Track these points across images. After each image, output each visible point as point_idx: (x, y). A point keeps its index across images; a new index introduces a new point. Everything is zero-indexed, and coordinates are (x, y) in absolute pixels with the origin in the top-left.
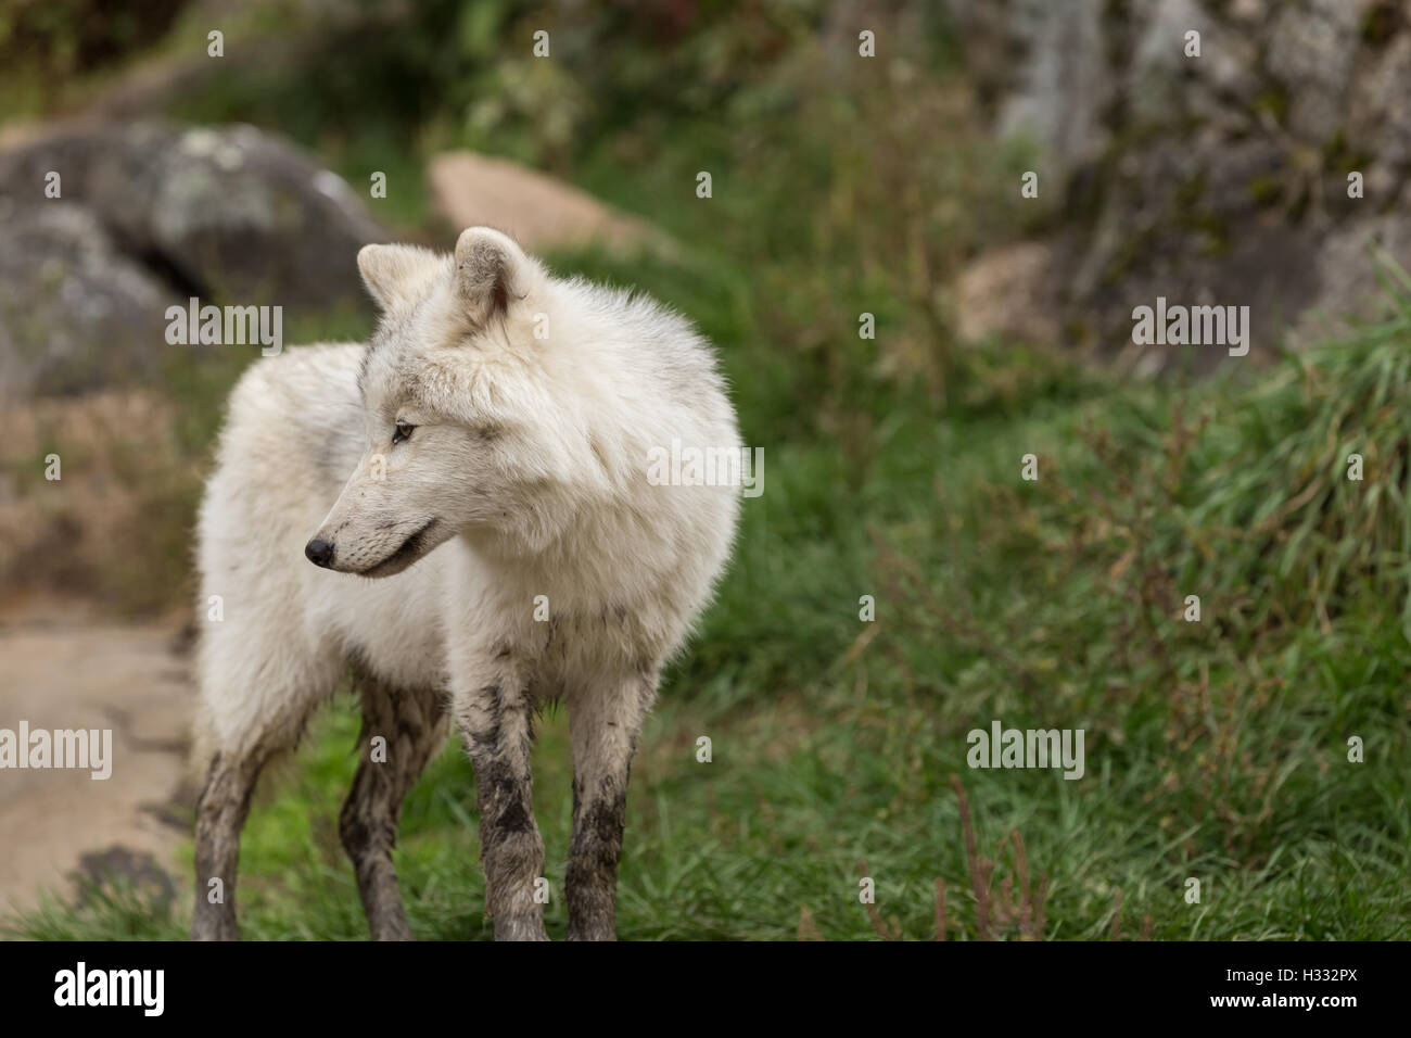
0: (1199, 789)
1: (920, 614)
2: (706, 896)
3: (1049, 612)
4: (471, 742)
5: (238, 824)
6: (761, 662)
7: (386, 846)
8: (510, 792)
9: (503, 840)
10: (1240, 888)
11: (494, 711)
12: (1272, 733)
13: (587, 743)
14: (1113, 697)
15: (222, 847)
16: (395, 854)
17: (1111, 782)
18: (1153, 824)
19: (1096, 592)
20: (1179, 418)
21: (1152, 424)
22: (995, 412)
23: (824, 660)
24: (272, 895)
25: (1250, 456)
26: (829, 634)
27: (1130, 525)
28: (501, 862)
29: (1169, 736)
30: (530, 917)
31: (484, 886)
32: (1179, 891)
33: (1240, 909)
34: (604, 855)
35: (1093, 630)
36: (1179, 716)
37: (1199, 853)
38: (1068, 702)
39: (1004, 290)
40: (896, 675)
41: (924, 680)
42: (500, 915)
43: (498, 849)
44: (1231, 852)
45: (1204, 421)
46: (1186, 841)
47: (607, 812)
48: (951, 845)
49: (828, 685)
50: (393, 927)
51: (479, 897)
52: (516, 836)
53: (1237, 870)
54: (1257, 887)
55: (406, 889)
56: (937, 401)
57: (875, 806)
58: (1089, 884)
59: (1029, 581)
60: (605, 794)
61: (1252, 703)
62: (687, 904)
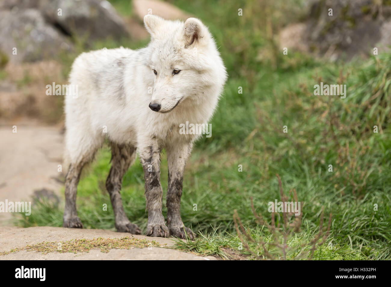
0: (345, 177)
1: (269, 127)
2: (208, 205)
3: (305, 127)
4: (143, 161)
5: (77, 183)
6: (224, 140)
7: (118, 190)
8: (154, 175)
9: (152, 189)
10: (357, 204)
11: (150, 153)
12: (366, 161)
13: (173, 163)
14: (322, 151)
15: (72, 190)
16: (121, 192)
17: (321, 175)
18: (332, 186)
19: (318, 121)
20: (341, 73)
21: (334, 74)
22: (290, 70)
23: (241, 139)
24: (87, 202)
25: (361, 84)
26: (243, 132)
27: (328, 103)
28: (151, 195)
29: (337, 162)
30: (159, 211)
31: (146, 201)
32: (339, 205)
33: (357, 210)
34: (178, 193)
35: (316, 132)
36: (340, 156)
37: (345, 195)
38: (309, 152)
39: (293, 37)
40: (262, 144)
41: (269, 145)
42: (150, 210)
43: (150, 191)
44: (354, 194)
45: (348, 74)
46: (342, 191)
47: (178, 182)
48: (276, 192)
49: (242, 146)
50: (120, 213)
51: (144, 204)
52: (155, 188)
53: (356, 200)
54: (361, 204)
55: (124, 202)
56: (274, 67)
57: (255, 180)
58: (315, 203)
59: (299, 118)
60: (178, 177)
61: (361, 153)
62: (202, 207)
